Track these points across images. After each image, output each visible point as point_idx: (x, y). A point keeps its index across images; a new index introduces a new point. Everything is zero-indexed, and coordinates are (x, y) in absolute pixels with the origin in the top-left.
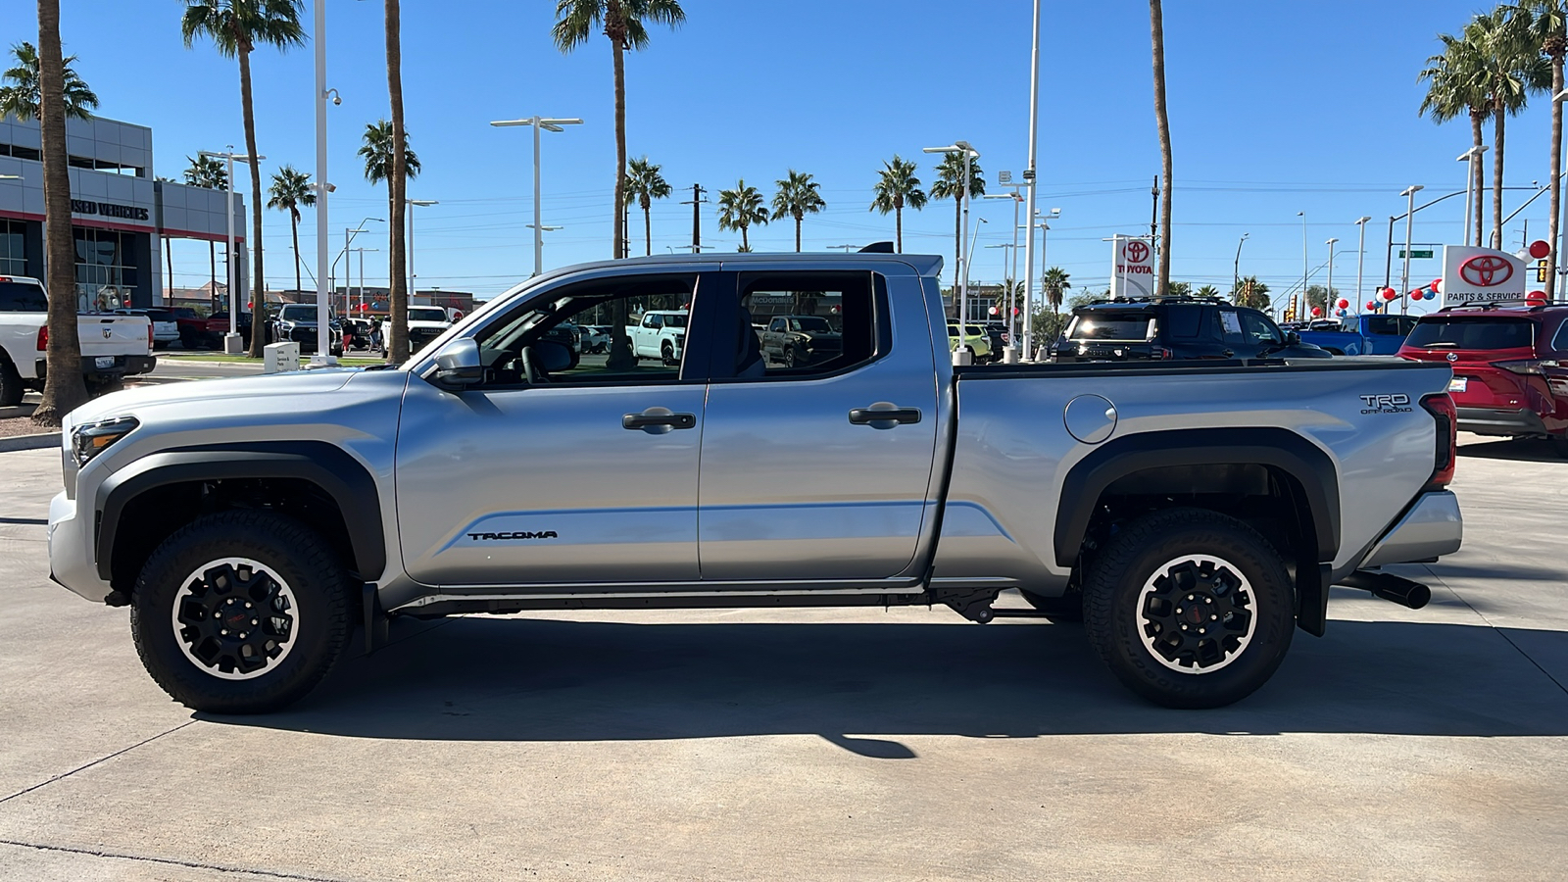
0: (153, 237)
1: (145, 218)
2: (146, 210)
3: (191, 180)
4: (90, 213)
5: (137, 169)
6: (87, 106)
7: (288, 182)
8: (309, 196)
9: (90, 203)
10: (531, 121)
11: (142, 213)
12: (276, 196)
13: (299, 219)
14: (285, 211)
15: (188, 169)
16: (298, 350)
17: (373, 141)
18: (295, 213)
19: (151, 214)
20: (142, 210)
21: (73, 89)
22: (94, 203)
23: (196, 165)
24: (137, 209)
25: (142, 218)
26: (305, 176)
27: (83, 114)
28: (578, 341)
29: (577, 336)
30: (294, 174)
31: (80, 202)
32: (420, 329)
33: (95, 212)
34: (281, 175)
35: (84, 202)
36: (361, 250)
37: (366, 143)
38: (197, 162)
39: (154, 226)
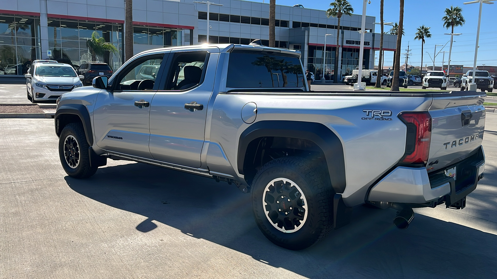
0: (371, 51)
1: (369, 45)
2: (369, 42)
3: (392, 32)
4: (353, 44)
5: (370, 30)
6: (351, 12)
7: (422, 30)
8: (429, 35)
9: (353, 41)
10: (479, 1)
11: (368, 43)
12: (418, 35)
13: (424, 42)
14: (420, 40)
15: (392, 28)
16: (365, 85)
17: (448, 14)
18: (423, 40)
19: (371, 44)
20: (368, 42)
21: (347, 7)
22: (354, 41)
23: (394, 27)
24: (366, 42)
25: (368, 45)
26: (428, 28)
27: (349, 14)
28: (492, 83)
29: (492, 82)
30: (424, 27)
31: (350, 41)
32: (432, 79)
33: (354, 44)
34: (420, 28)
35: (351, 41)
36: (444, 52)
37: (445, 14)
38: (394, 26)
39: (371, 47)
